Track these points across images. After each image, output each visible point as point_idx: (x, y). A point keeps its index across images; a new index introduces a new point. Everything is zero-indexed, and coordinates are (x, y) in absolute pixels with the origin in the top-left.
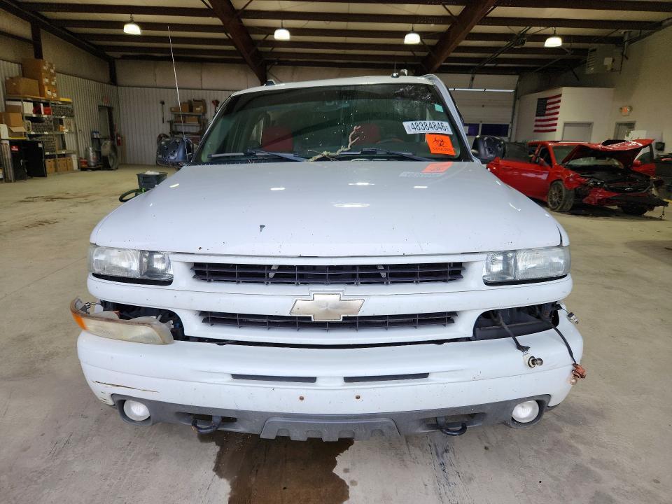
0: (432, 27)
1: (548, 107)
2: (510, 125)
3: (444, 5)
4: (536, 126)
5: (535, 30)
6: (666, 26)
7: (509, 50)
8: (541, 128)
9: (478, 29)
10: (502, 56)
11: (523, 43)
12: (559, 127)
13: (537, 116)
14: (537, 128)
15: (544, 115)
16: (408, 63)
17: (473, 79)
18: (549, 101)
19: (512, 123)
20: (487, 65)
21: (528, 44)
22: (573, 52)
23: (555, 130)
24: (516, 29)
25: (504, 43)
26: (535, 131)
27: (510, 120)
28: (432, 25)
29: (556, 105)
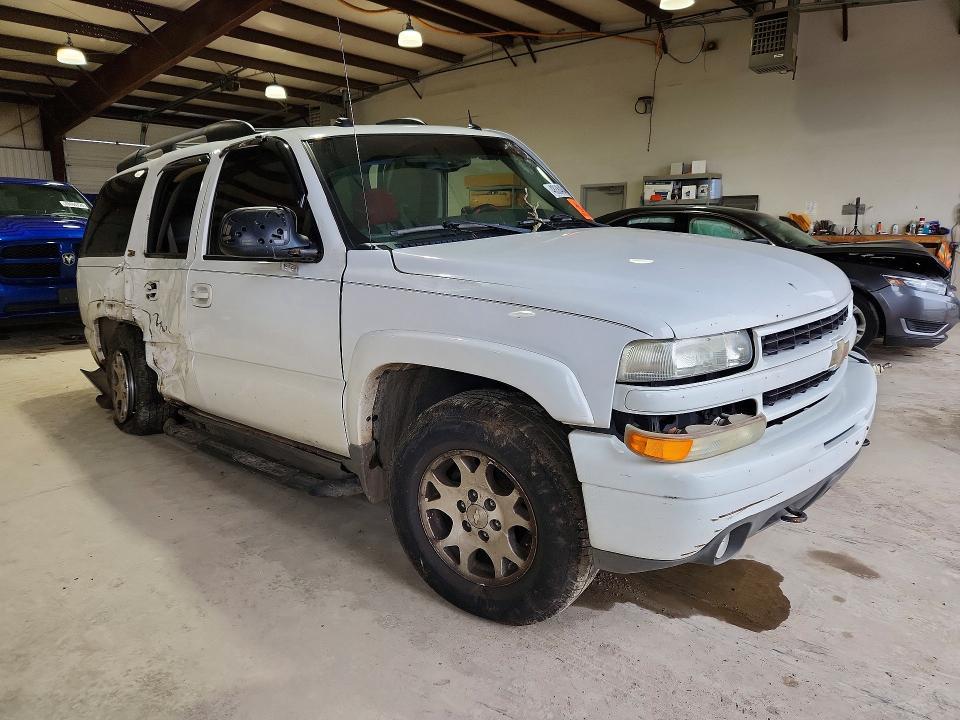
0: (100, 43)
3: (133, 14)
5: (249, 72)
6: (383, 91)
7: (208, 94)
9: (191, 62)
10: (196, 101)
11: (236, 88)
16: (33, 94)
17: (144, 130)
20: (168, 111)
21: (242, 92)
22: (290, 107)
24: (227, 68)
25: (203, 85)
28: (102, 40)
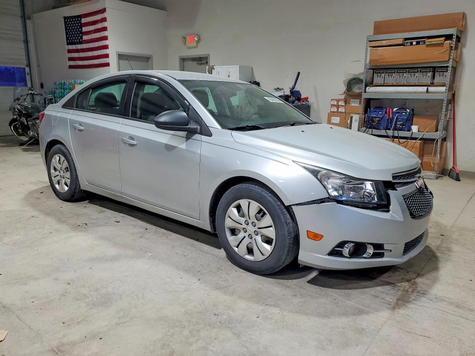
1: (85, 29)
2: (27, 70)
4: (71, 59)
8: (80, 63)
12: (113, 60)
13: (68, 44)
14: (72, 63)
15: (81, 43)
18: (84, 20)
19: (29, 65)
23: (107, 65)
26: (71, 67)
27: (25, 62)
29: (99, 26)
